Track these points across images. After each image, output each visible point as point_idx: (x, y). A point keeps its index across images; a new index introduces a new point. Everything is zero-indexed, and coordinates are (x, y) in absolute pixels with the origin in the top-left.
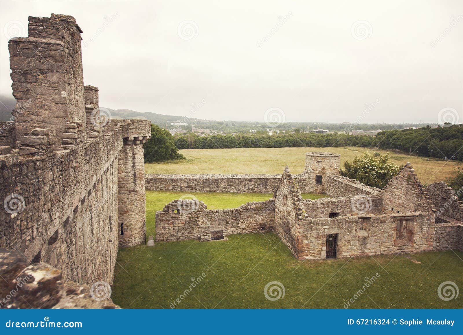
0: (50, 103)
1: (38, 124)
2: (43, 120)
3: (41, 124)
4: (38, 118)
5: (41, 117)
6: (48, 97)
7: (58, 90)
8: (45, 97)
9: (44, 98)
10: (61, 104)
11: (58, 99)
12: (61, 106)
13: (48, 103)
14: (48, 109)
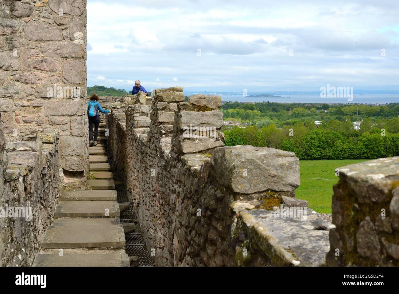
0: (52, 57)
1: (28, 100)
2: (38, 92)
3: (34, 101)
4: (27, 87)
5: (34, 87)
6: (48, 45)
7: (68, 31)
8: (43, 44)
9: (41, 47)
10: (72, 57)
11: (67, 49)
12: (73, 62)
13: (48, 57)
14: (48, 69)
